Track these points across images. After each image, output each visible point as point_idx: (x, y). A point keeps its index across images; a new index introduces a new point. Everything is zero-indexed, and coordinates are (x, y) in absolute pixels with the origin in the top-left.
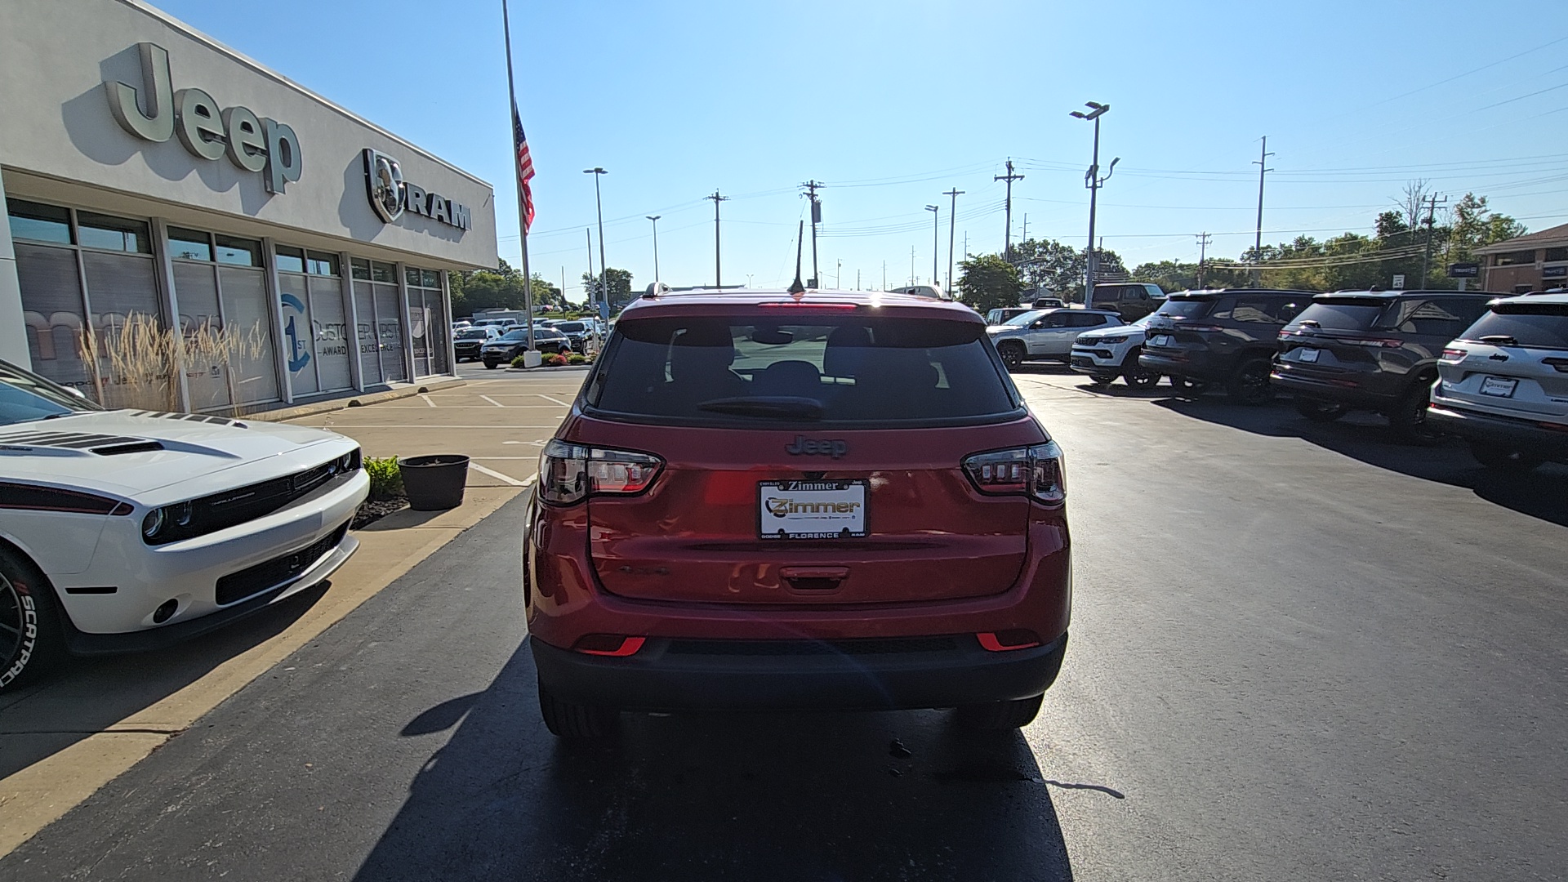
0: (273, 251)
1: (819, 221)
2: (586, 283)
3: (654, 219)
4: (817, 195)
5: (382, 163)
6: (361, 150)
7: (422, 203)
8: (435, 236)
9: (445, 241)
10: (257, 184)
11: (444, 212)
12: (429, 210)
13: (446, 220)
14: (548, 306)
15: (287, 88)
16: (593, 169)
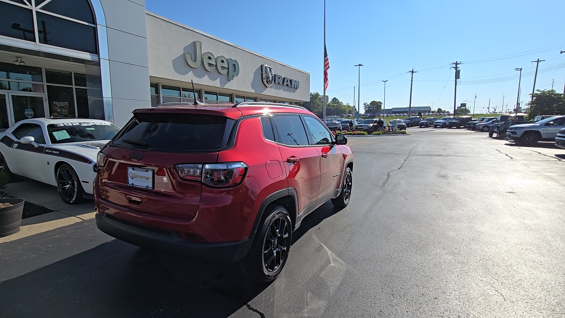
0: (235, 97)
1: (459, 78)
2: (365, 106)
3: (385, 82)
4: (459, 68)
5: (267, 69)
6: (261, 65)
7: (281, 81)
8: (285, 91)
9: (289, 92)
10: (225, 77)
11: (289, 83)
12: (283, 83)
13: (289, 85)
14: (350, 115)
15: (237, 49)
16: (358, 65)
